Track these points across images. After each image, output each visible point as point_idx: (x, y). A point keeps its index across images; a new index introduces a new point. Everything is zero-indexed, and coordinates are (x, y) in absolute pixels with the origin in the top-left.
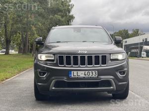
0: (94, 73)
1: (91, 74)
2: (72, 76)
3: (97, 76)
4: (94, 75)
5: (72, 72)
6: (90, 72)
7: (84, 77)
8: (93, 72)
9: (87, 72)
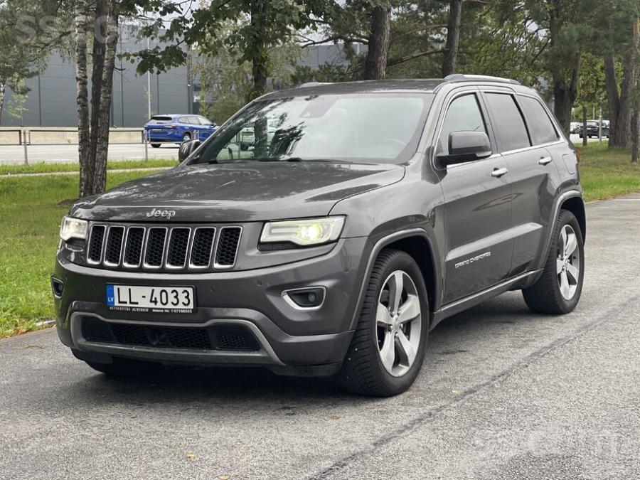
0: (182, 297)
1: (172, 298)
2: (117, 304)
3: (191, 306)
4: (181, 300)
5: (116, 288)
6: (169, 290)
7: (151, 309)
8: (180, 290)
9: (158, 290)
